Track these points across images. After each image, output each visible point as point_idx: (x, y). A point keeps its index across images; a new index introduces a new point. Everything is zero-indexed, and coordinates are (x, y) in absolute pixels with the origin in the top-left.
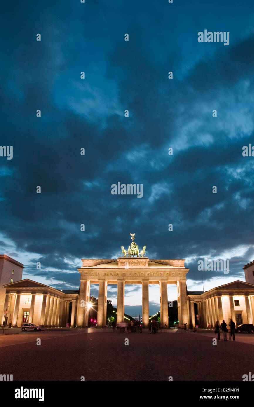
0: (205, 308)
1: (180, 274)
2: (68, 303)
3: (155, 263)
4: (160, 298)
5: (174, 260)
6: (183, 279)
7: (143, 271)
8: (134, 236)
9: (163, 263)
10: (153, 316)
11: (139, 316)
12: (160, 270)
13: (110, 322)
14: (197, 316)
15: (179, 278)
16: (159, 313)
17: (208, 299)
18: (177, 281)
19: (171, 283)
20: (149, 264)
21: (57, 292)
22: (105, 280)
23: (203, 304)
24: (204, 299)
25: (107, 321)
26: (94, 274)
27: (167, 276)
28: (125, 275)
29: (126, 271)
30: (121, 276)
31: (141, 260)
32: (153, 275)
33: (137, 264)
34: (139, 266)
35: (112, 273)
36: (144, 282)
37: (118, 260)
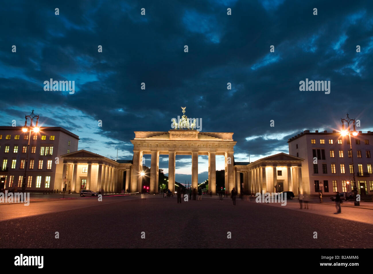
0: (250, 177)
1: (228, 146)
2: (122, 171)
3: (205, 135)
4: (209, 167)
5: (223, 133)
6: (231, 150)
7: (193, 143)
8: (185, 110)
9: (213, 136)
10: (201, 184)
11: (189, 183)
12: (209, 142)
13: (161, 189)
14: (243, 184)
15: (227, 150)
16: (207, 181)
17: (253, 169)
18: (225, 153)
19: (219, 154)
20: (199, 137)
21: (111, 161)
22: (156, 151)
23: (249, 174)
24: (250, 169)
25: (159, 188)
26: (146, 145)
27: (216, 148)
28: (176, 146)
29: (177, 142)
30: (172, 147)
31: (191, 133)
32: (202, 147)
33: (188, 136)
34: (190, 138)
35: (164, 144)
36: (193, 153)
37: (170, 132)
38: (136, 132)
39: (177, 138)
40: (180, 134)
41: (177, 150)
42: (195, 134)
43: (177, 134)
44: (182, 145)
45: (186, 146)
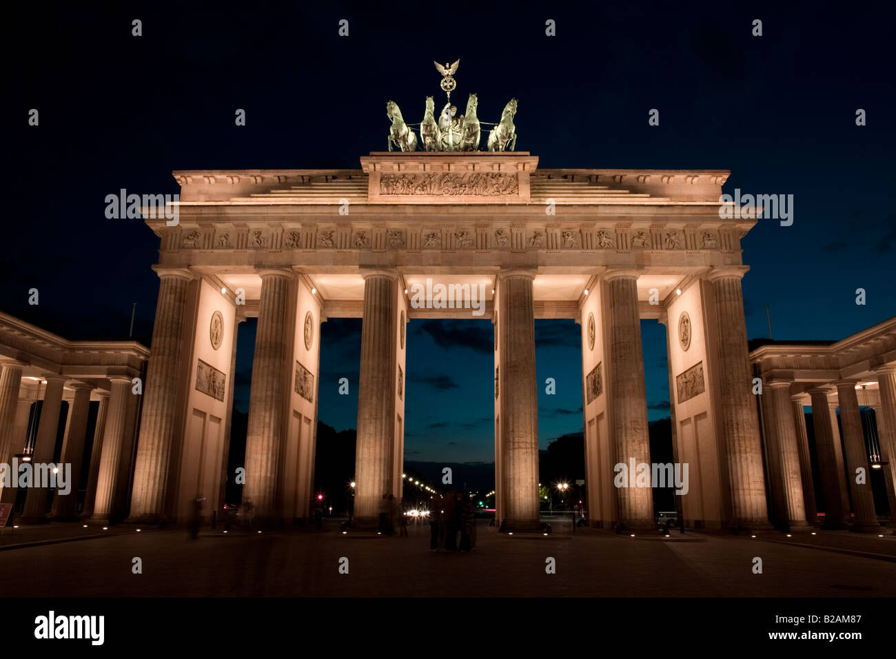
1: (707, 235)
5: (667, 173)
6: (729, 261)
7: (506, 219)
8: (453, 76)
9: (615, 185)
20: (537, 189)
27: (638, 248)
28: (406, 239)
29: (409, 215)
30: (383, 247)
31: (492, 167)
32: (559, 242)
33: (473, 186)
34: (484, 196)
35: (334, 229)
36: (508, 277)
37: (368, 167)
38: (186, 173)
39: (412, 194)
40: (426, 176)
41: (407, 265)
42: (512, 171)
43: (410, 177)
44: (441, 232)
45: (461, 239)
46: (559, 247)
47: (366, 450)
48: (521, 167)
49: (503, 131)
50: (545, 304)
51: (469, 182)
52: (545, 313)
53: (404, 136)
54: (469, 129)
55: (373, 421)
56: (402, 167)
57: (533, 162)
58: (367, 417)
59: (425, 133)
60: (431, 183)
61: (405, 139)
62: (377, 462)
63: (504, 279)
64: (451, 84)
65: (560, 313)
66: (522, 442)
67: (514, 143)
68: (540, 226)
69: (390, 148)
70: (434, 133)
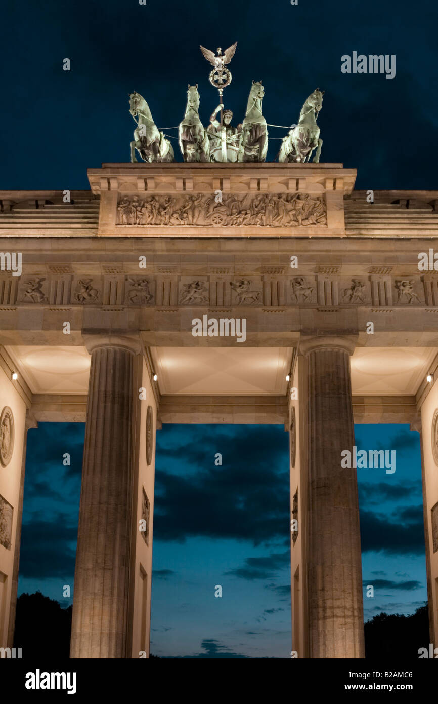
20: (354, 219)
28: (156, 292)
29: (159, 253)
30: (119, 302)
31: (287, 184)
32: (390, 295)
33: (258, 213)
34: (275, 227)
35: (46, 276)
36: (313, 348)
37: (98, 184)
39: (166, 225)
40: (187, 198)
41: (156, 330)
42: (317, 191)
43: (162, 200)
44: (209, 280)
45: (239, 290)
46: (390, 302)
47: (87, 620)
48: (329, 185)
49: (301, 135)
50: (366, 401)
51: (251, 207)
52: (366, 414)
53: (154, 143)
54: (251, 131)
55: (99, 573)
56: (151, 184)
57: (348, 178)
58: (90, 566)
59: (185, 138)
60: (193, 208)
61: (156, 150)
62: (105, 639)
63: (305, 353)
64: (224, 77)
65: (387, 415)
66: (339, 607)
67: (319, 153)
68: (359, 271)
69: (133, 158)
70: (199, 137)
